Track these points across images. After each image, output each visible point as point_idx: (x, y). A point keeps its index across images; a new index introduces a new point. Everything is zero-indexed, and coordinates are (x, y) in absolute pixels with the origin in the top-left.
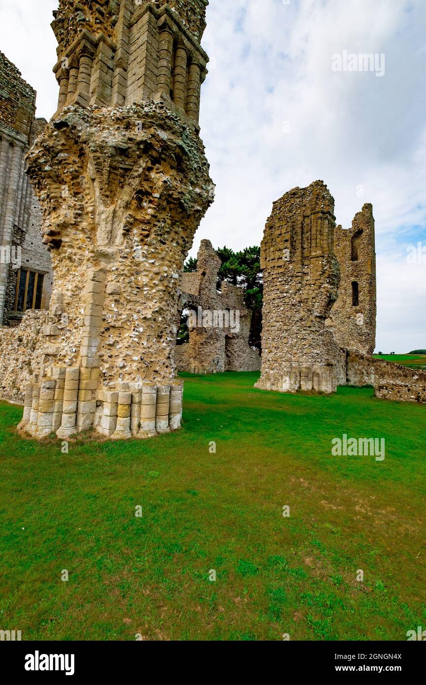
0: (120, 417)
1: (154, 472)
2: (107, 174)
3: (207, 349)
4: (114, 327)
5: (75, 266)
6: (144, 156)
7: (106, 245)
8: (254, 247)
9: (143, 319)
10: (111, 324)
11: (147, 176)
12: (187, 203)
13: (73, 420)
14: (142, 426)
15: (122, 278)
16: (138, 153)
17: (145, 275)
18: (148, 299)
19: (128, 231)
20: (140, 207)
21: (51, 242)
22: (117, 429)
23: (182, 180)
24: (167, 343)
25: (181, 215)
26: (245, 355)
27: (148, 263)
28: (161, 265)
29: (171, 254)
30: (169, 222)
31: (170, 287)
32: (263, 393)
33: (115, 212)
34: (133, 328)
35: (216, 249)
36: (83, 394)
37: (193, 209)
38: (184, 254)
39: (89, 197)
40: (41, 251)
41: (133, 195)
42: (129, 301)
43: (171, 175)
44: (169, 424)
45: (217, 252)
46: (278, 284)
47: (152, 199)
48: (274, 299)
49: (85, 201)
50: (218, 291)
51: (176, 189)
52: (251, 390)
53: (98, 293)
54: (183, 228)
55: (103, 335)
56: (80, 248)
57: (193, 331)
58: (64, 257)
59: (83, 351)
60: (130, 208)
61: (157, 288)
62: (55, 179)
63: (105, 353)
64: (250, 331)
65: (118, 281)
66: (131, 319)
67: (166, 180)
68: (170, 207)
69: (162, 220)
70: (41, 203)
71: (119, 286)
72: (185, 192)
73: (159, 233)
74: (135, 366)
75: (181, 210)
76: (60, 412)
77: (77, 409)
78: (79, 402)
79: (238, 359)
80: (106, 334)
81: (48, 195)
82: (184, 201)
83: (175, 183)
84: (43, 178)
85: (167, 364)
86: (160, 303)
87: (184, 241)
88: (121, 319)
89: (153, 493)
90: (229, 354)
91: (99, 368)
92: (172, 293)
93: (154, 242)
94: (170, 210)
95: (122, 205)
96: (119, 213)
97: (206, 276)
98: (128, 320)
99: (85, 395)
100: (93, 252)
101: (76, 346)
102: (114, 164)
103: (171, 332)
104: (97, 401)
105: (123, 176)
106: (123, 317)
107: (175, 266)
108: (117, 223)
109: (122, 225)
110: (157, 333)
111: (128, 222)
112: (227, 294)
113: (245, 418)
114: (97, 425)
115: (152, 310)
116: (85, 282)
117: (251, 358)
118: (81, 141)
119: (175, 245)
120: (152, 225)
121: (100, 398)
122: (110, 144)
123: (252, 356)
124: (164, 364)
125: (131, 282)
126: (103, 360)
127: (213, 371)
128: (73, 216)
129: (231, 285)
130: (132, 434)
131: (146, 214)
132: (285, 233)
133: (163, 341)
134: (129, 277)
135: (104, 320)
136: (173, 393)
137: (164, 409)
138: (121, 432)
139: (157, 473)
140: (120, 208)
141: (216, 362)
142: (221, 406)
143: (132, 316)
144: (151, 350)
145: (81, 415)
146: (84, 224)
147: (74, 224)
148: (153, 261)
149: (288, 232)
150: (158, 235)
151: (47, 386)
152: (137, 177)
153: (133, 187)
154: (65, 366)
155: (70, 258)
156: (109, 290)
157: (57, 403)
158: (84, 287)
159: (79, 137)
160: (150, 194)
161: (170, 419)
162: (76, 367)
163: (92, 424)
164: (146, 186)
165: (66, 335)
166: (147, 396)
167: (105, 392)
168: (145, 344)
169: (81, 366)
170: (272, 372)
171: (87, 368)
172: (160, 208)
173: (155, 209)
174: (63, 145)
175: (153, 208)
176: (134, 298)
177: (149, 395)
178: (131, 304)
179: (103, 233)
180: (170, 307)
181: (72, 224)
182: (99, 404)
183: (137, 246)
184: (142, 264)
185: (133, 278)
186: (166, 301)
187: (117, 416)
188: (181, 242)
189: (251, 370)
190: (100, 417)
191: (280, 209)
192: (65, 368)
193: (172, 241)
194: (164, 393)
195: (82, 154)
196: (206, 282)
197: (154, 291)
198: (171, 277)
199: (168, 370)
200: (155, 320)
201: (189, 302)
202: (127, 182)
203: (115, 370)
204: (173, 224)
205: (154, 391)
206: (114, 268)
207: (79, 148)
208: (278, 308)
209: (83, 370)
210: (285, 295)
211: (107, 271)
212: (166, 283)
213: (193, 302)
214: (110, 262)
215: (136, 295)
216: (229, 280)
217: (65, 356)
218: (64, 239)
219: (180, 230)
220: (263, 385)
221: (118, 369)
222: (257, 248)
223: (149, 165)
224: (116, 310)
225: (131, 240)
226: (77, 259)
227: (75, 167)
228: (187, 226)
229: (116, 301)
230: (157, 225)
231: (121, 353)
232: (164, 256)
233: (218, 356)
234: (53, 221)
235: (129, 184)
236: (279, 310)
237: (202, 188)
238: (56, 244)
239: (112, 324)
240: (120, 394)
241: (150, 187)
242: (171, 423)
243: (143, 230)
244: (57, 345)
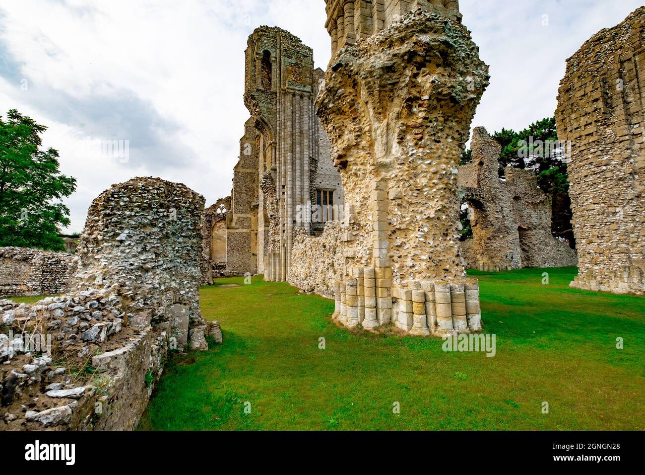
0: (416, 314)
1: (461, 374)
2: (378, 94)
3: (496, 244)
4: (399, 229)
5: (360, 180)
6: (409, 65)
7: (384, 156)
8: (544, 120)
9: (426, 219)
10: (396, 227)
11: (414, 82)
12: (459, 95)
13: (374, 314)
14: (439, 324)
15: (402, 183)
16: (403, 65)
17: (423, 177)
18: (429, 199)
19: (402, 139)
20: (411, 114)
21: (339, 164)
22: (414, 326)
23: (450, 74)
24: (454, 241)
25: (453, 109)
26: (549, 248)
27: (424, 164)
28: (438, 164)
29: (447, 150)
30: (441, 119)
31: (450, 184)
32: (587, 294)
33: (388, 125)
34: (417, 229)
35: (492, 134)
36: (380, 291)
37: (466, 99)
38: (461, 148)
39: (364, 119)
40: (328, 173)
41: (402, 105)
42: (411, 204)
43: (438, 74)
44: (468, 325)
45: (495, 137)
46: (590, 156)
47: (421, 102)
48: (586, 176)
49: (362, 123)
50: (501, 179)
51: (445, 85)
52: (565, 290)
53: (382, 201)
54: (456, 121)
55: (390, 237)
56: (362, 164)
57: (476, 226)
58: (351, 174)
59: (376, 253)
60: (401, 117)
61: (437, 187)
62: (337, 112)
63: (395, 254)
64: (552, 219)
65: (399, 187)
66: (415, 221)
67: (433, 79)
68: (441, 104)
69: (434, 119)
70: (329, 134)
71: (400, 191)
72: (454, 85)
73: (432, 133)
74: (424, 265)
75: (453, 104)
76: (363, 307)
77: (376, 304)
78: (378, 299)
79: (539, 253)
80: (394, 237)
81: (334, 127)
82: (456, 93)
83: (443, 80)
84: (329, 115)
85: (457, 262)
86: (442, 201)
87: (460, 134)
88: (405, 221)
89: (464, 395)
90: (527, 248)
91: (390, 267)
92: (453, 190)
93: (429, 143)
94: (441, 107)
95: (394, 117)
96: (393, 125)
97: (484, 166)
98: (412, 222)
99: (381, 292)
100: (373, 165)
101: (369, 249)
102: (383, 82)
103: (456, 229)
104: (393, 298)
105: (392, 91)
106: (407, 219)
107: (453, 162)
108: (391, 134)
109: (396, 135)
110: (442, 231)
111: (401, 130)
112: (514, 180)
113: (565, 324)
114: (395, 320)
115: (435, 209)
116: (370, 192)
117: (559, 251)
118: (353, 73)
119: (450, 140)
120: (424, 127)
121: (395, 295)
122: (377, 67)
123: (560, 249)
124: (454, 262)
125: (410, 185)
126: (393, 260)
127: (507, 268)
128: (354, 138)
129: (517, 169)
130: (430, 332)
131: (418, 118)
132: (592, 91)
133: (450, 239)
134: (408, 181)
135: (390, 224)
136: (469, 292)
137: (460, 308)
138: (419, 329)
139: (464, 375)
140: (392, 120)
141: (509, 257)
142: (527, 308)
143: (416, 217)
144: (438, 249)
145: (381, 310)
146: (364, 143)
147: (356, 145)
148: (429, 162)
149: (597, 89)
150: (432, 135)
151: (351, 284)
152: (404, 87)
153: (402, 97)
154: (362, 266)
155: (356, 174)
156: (391, 196)
157: (359, 298)
158: (369, 197)
159: (351, 71)
160: (419, 98)
161: (468, 320)
162: (371, 267)
163: (391, 319)
164: (414, 92)
165: (360, 240)
166: (441, 294)
167: (399, 289)
168: (432, 243)
169: (375, 266)
170: (596, 268)
171: (380, 268)
172: (431, 109)
173: (426, 111)
174: (340, 82)
175: (423, 111)
176: (414, 200)
177: (443, 293)
178: (413, 206)
179: (380, 147)
180: (452, 204)
181: (354, 145)
182: (394, 301)
183: (412, 150)
184: (419, 167)
185: (411, 181)
186: (448, 198)
187: (413, 313)
188: (456, 136)
189: (560, 265)
190: (397, 313)
191: (578, 65)
192: (363, 269)
193: (446, 138)
194: (459, 291)
195: (355, 84)
196: (485, 171)
197: (434, 190)
198: (451, 174)
199: (459, 268)
200: (438, 219)
201: (468, 196)
202: (396, 95)
203: (406, 269)
204: (446, 120)
205: (447, 290)
206: (393, 176)
207: (353, 80)
208: (595, 186)
209: (377, 270)
210: (604, 168)
211: (387, 179)
212: (445, 180)
213: (473, 195)
214: (389, 171)
215: (417, 197)
216: (514, 164)
217: (361, 258)
218: (350, 159)
219: (454, 124)
220: (585, 284)
221: (408, 268)
222: (548, 120)
223: (415, 71)
224: (399, 213)
225: (406, 146)
226: (361, 174)
227: (351, 97)
228: (462, 119)
229: (399, 205)
230: (429, 126)
231: (408, 253)
232: (440, 154)
233: (511, 251)
234: (340, 146)
235: (398, 96)
236: (597, 189)
237: (474, 74)
238: (344, 165)
239: (398, 227)
240: (413, 292)
241: (418, 92)
242: (470, 324)
243: (416, 134)
244: (354, 249)
